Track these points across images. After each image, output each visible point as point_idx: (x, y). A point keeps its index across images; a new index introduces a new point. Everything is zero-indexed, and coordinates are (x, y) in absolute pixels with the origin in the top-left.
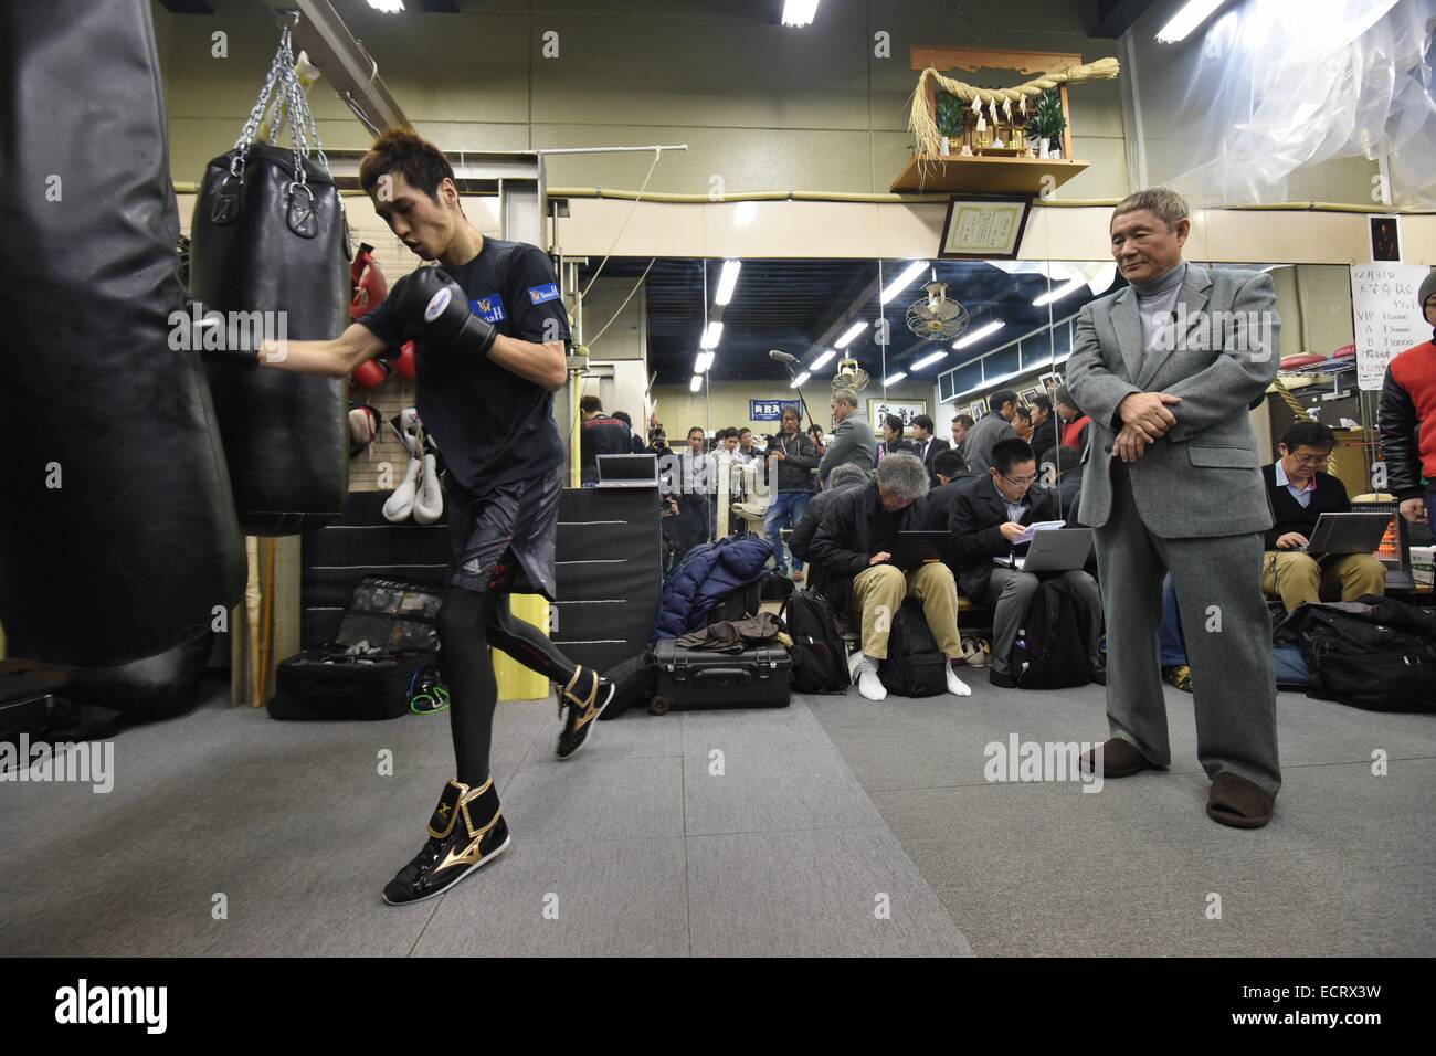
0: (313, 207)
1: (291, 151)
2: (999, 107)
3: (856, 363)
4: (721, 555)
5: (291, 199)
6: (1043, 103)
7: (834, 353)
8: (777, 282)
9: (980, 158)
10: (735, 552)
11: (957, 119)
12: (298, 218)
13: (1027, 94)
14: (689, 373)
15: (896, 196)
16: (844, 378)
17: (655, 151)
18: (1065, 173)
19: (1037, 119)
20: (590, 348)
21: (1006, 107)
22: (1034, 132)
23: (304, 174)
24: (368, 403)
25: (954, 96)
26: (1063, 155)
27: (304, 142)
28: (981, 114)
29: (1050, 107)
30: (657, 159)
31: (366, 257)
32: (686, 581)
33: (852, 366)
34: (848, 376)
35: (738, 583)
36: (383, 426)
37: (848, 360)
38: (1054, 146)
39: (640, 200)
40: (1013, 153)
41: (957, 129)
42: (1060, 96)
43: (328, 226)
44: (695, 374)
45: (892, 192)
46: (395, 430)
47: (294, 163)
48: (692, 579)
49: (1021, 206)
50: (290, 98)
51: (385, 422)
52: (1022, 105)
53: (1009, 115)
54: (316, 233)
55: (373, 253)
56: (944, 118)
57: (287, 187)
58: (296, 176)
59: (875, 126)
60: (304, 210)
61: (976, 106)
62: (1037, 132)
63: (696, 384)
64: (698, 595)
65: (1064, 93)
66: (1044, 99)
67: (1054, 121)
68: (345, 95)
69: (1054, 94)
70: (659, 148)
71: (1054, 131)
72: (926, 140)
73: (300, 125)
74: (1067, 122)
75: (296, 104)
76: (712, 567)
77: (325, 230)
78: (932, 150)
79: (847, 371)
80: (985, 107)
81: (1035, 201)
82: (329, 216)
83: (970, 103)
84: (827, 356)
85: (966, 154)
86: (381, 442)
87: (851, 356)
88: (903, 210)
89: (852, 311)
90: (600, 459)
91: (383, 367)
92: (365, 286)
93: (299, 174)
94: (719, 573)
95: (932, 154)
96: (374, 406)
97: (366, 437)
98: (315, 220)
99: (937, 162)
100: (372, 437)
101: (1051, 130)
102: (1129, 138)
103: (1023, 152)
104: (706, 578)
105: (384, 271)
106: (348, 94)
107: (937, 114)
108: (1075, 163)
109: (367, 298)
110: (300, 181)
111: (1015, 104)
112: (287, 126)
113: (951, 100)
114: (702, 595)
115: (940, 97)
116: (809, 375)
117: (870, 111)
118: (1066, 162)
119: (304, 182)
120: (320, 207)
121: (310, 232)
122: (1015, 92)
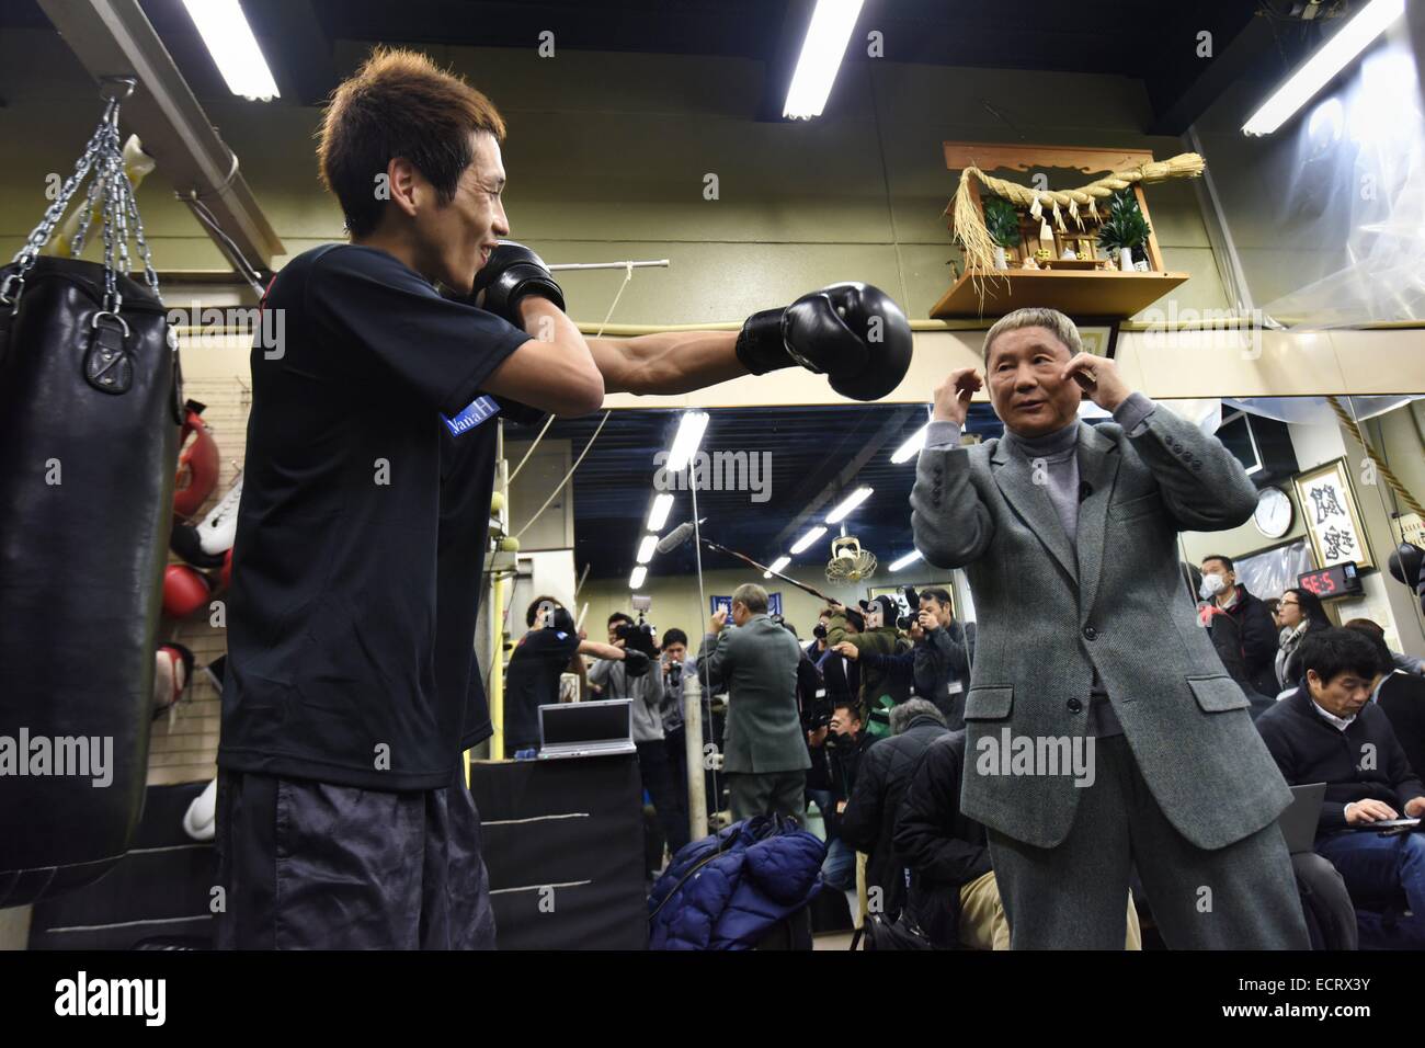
0: (128, 347)
1: (102, 266)
2: (1064, 210)
3: (856, 542)
4: (747, 865)
5: (93, 336)
6: (1116, 206)
7: (825, 530)
8: (790, 438)
9: (1049, 272)
10: (769, 858)
11: (1014, 226)
12: (102, 364)
13: (1095, 196)
14: (630, 563)
15: (940, 323)
16: (844, 565)
17: (625, 268)
18: (1158, 288)
19: (1114, 225)
20: (519, 539)
21: (1073, 211)
22: (1110, 240)
23: (119, 299)
24: (174, 639)
25: (1005, 199)
26: (1153, 266)
27: (125, 253)
28: (1044, 221)
29: (1126, 210)
30: (629, 277)
31: (193, 419)
32: (694, 916)
33: (851, 547)
34: (847, 560)
35: (776, 912)
36: (196, 674)
37: (845, 539)
38: (1136, 258)
39: (603, 334)
40: (1090, 266)
41: (1014, 238)
42: (1135, 199)
43: (150, 375)
44: (637, 564)
45: (933, 317)
46: (214, 679)
47: (104, 283)
48: (704, 910)
49: (1105, 332)
50: (109, 194)
51: (199, 668)
52: (1092, 208)
53: (1079, 220)
54: (129, 386)
55: (204, 415)
56: (996, 226)
57: (90, 318)
58: (106, 302)
59: (900, 239)
60: (112, 352)
61: (1036, 211)
62: (1116, 240)
63: (638, 578)
64: (715, 938)
65: (1139, 194)
66: (1116, 201)
67: (1135, 228)
68: (190, 195)
69: (1128, 194)
70: (630, 265)
71: (1135, 240)
72: (980, 252)
73: (121, 230)
74: (1151, 228)
75: (118, 202)
76: (734, 887)
77: (144, 381)
78: (987, 263)
79: (845, 553)
80: (1047, 212)
81: (1123, 325)
82: (154, 358)
83: (1029, 207)
84: (813, 536)
85: (1030, 267)
86: (190, 701)
87: (850, 533)
88: (949, 339)
89: (847, 474)
90: (545, 712)
91: (204, 582)
92: (188, 461)
93: (112, 299)
94: (746, 897)
95: (988, 268)
96: (183, 642)
97: (168, 697)
98: (129, 366)
99: (997, 278)
100: (177, 695)
101: (1131, 238)
102: (1217, 247)
103: (1101, 265)
104: (726, 907)
105: (217, 439)
106: (194, 193)
107: (987, 220)
108: (1171, 275)
109: (189, 477)
110: (111, 308)
111: (1083, 207)
112: (100, 232)
113: (1001, 204)
114: (723, 939)
115: (988, 201)
116: (788, 560)
117: (891, 220)
118: (1159, 275)
119: (117, 310)
120: (140, 346)
121: (120, 385)
122: (1081, 193)
